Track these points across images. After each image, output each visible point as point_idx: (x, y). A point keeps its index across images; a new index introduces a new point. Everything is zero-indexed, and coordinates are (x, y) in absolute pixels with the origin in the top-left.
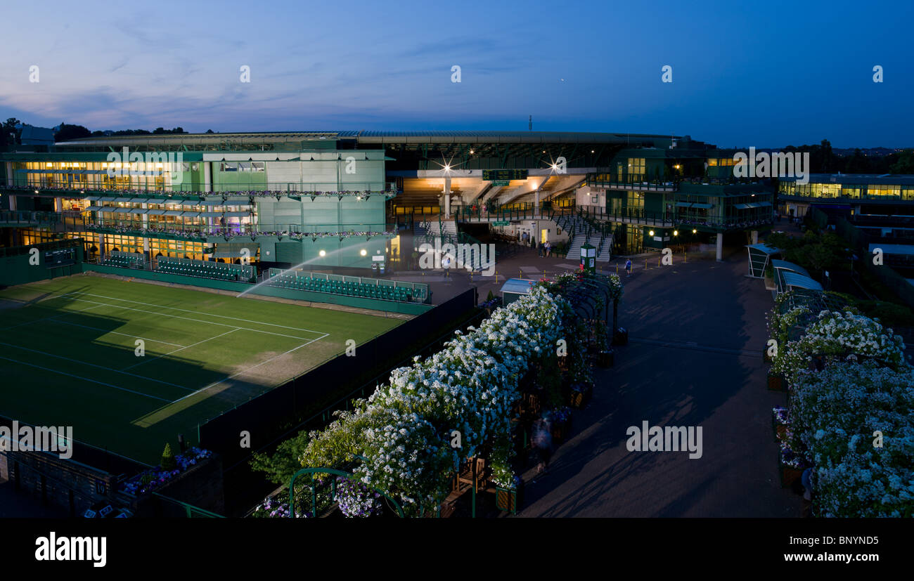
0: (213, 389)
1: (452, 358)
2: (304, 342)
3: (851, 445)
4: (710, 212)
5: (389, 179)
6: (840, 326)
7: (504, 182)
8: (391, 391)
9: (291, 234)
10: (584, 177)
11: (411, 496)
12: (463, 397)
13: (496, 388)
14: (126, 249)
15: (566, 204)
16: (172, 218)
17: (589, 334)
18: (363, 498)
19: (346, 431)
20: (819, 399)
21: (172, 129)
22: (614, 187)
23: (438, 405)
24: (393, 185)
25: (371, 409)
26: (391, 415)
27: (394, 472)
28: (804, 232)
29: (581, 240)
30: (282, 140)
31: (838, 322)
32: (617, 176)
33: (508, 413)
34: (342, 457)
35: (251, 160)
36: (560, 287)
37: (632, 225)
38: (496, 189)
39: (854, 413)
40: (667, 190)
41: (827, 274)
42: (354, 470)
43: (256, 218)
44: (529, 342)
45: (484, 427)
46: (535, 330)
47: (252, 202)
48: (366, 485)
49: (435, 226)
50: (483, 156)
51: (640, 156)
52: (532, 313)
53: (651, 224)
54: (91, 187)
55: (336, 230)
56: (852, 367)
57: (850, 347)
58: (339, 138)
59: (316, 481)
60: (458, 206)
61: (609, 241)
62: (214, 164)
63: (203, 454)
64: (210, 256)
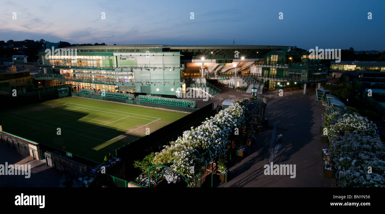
0: (120, 137)
1: (205, 128)
2: (152, 121)
3: (353, 163)
4: (302, 76)
5: (182, 63)
6: (351, 120)
7: (224, 64)
8: (183, 139)
9: (146, 83)
10: (254, 62)
11: (190, 175)
12: (209, 142)
13: (220, 139)
14: (87, 88)
15: (247, 72)
16: (103, 77)
17: (254, 120)
18: (174, 175)
19: (168, 152)
20: (342, 146)
21: (101, 44)
22: (265, 66)
23: (200, 144)
24: (183, 65)
25: (176, 145)
26: (183, 147)
27: (185, 167)
28: (339, 84)
29: (252, 86)
30: (142, 48)
31: (351, 118)
32: (266, 62)
33: (225, 147)
34: (166, 161)
35: (131, 55)
36: (244, 103)
37: (271, 81)
38: (220, 67)
39: (355, 152)
40: (286, 67)
41: (347, 100)
42: (171, 166)
43: (133, 77)
44: (232, 122)
45: (216, 152)
46: (235, 118)
47: (132, 71)
48: (175, 171)
49: (198, 81)
50: (216, 54)
51: (276, 54)
52: (234, 112)
53: (279, 80)
54: (73, 65)
55: (162, 81)
56: (355, 135)
57: (355, 128)
58: (163, 48)
59: (158, 170)
60: (207, 73)
61: (262, 87)
62: (117, 57)
63: (118, 160)
64: (117, 90)
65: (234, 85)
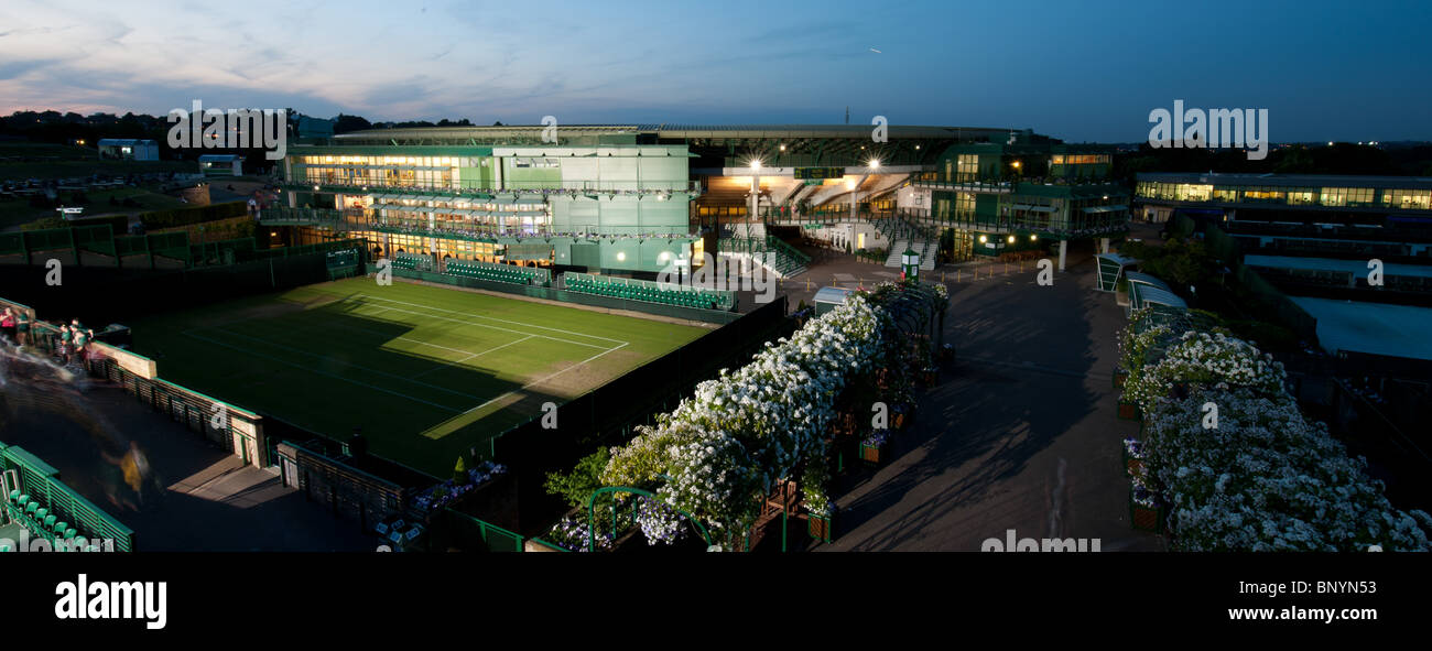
0: (506, 399)
1: (762, 372)
2: (603, 351)
3: (1219, 485)
4: (1054, 216)
5: (692, 177)
6: (1208, 350)
7: (818, 181)
8: (697, 406)
9: (588, 236)
10: (908, 175)
11: (718, 520)
12: (774, 415)
13: (809, 406)
14: (411, 250)
15: (886, 206)
16: (460, 217)
17: (911, 350)
18: (668, 520)
19: (649, 448)
20: (1182, 432)
21: (457, 121)
22: (941, 187)
23: (748, 422)
24: (697, 184)
25: (675, 425)
26: (697, 431)
27: (701, 493)
28: (1166, 240)
29: (902, 246)
30: (577, 134)
31: (1206, 345)
32: (945, 174)
33: (823, 433)
34: (644, 475)
35: (544, 155)
36: (879, 297)
37: (961, 230)
38: (808, 189)
39: (1223, 449)
40: (1003, 191)
41: (1193, 289)
42: (658, 490)
43: (550, 218)
44: (845, 356)
45: (797, 447)
46: (852, 343)
47: (545, 201)
48: (670, 506)
49: (741, 230)
50: (795, 152)
51: (972, 153)
52: (849, 325)
53: (983, 229)
54: (374, 183)
55: (635, 232)
56: (1222, 397)
57: (1219, 374)
58: (639, 133)
59: (617, 501)
60: (767, 207)
61: (934, 248)
62: (505, 160)
63: (497, 469)
64: (502, 258)
65: (849, 243)
